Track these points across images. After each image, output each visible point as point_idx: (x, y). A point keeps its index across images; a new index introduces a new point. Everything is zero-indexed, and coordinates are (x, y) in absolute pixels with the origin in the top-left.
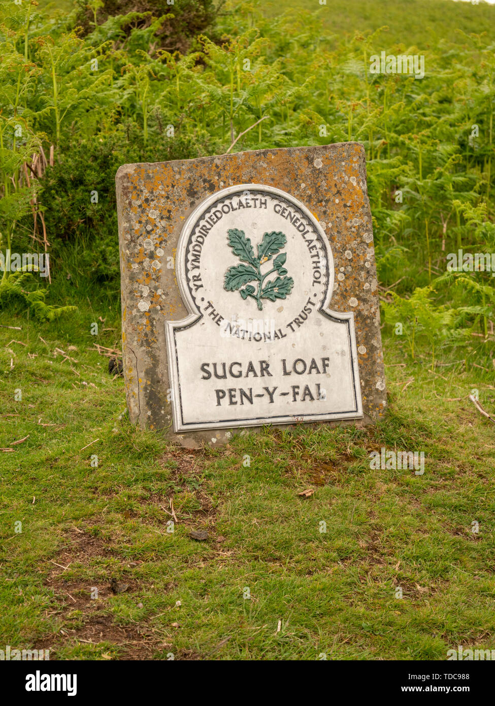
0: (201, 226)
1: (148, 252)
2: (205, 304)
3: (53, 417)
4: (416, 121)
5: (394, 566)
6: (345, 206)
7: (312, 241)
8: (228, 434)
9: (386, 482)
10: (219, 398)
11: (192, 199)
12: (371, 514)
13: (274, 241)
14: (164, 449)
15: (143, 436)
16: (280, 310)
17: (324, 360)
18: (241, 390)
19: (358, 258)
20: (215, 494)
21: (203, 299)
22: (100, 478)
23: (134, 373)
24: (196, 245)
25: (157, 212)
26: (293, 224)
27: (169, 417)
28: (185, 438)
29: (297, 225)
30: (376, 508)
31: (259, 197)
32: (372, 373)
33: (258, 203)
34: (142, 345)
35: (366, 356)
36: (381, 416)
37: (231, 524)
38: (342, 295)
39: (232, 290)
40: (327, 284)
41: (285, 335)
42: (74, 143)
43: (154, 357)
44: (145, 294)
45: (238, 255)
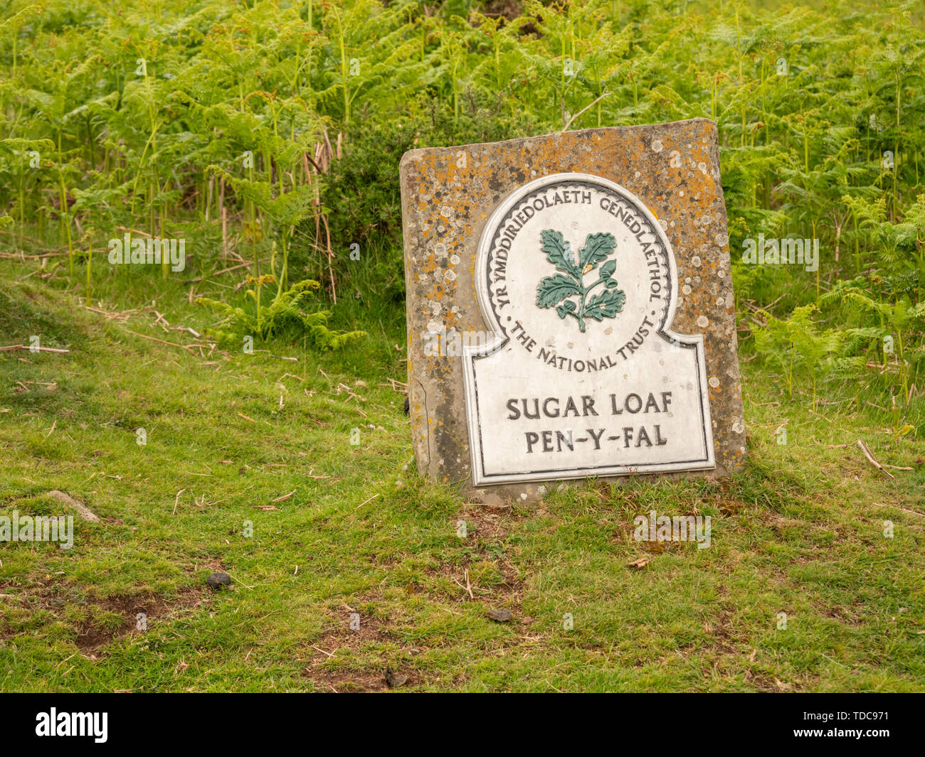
0: (507, 226)
1: (439, 259)
2: (512, 325)
3: (328, 468)
4: (802, 99)
5: (748, 657)
6: (692, 200)
7: (649, 244)
8: (542, 489)
9: (742, 550)
10: (530, 443)
11: (496, 193)
12: (721, 589)
13: (601, 246)
14: (459, 506)
15: (434, 491)
16: (608, 332)
17: (664, 395)
18: (558, 433)
19: (708, 266)
20: (523, 564)
21: (509, 319)
22: (379, 543)
23: (422, 411)
24: (501, 250)
25: (452, 209)
26: (625, 223)
27: (466, 467)
28: (487, 493)
29: (630, 224)
30: (728, 582)
31: (581, 189)
32: (727, 412)
33: (580, 196)
34: (432, 376)
35: (720, 391)
36: (738, 466)
37: (541, 601)
38: (688, 314)
39: (546, 306)
40: (668, 299)
41: (615, 364)
42: (366, 129)
43: (447, 391)
44: (436, 313)
45: (555, 263)
